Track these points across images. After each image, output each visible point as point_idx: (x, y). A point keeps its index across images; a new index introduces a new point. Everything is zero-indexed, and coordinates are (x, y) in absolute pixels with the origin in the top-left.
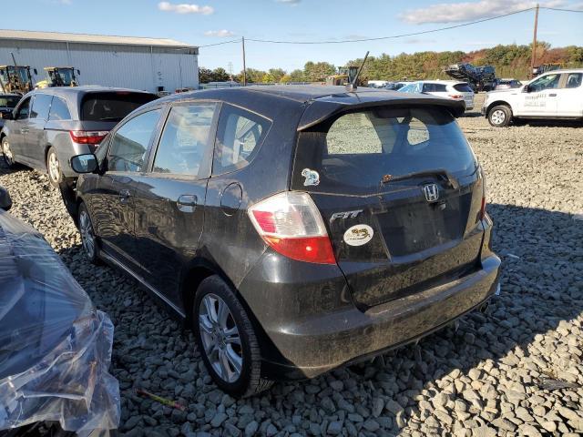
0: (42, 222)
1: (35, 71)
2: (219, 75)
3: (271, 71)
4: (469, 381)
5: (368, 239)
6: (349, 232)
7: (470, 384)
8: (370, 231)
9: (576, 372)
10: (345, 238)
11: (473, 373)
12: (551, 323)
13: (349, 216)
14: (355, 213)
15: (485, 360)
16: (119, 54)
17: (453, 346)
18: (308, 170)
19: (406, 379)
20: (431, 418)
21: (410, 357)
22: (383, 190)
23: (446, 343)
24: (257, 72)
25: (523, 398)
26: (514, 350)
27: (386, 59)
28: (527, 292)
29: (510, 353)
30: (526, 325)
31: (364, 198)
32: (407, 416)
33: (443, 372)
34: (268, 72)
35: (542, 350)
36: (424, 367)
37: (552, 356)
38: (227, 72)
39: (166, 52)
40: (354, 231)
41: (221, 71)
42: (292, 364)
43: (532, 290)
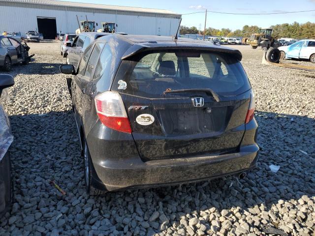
0: (66, 97)
1: (97, 24)
2: (193, 31)
3: (223, 29)
4: (219, 216)
5: (151, 123)
6: (139, 117)
7: (219, 217)
8: (153, 118)
9: (292, 227)
10: (137, 120)
11: (224, 212)
12: (297, 196)
13: (140, 109)
14: (143, 107)
15: (236, 207)
16: (140, 17)
17: (223, 195)
18: (122, 81)
19: (183, 206)
20: (182, 230)
21: (193, 195)
22: (164, 97)
23: (220, 192)
24: (214, 30)
25: (244, 233)
26: (259, 206)
27: (296, 25)
28: (296, 175)
29: (256, 206)
30: (279, 193)
31: (151, 100)
32: (170, 225)
33: (207, 207)
34: (220, 30)
35: (280, 209)
36: (197, 202)
37: (285, 214)
38: (198, 29)
39: (164, 17)
40: (142, 117)
41: (194, 28)
42: (101, 181)
43: (300, 174)
